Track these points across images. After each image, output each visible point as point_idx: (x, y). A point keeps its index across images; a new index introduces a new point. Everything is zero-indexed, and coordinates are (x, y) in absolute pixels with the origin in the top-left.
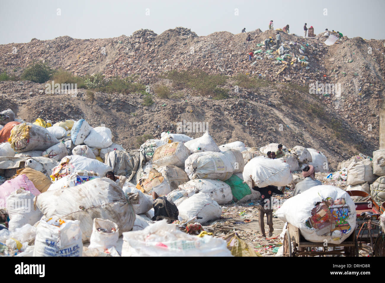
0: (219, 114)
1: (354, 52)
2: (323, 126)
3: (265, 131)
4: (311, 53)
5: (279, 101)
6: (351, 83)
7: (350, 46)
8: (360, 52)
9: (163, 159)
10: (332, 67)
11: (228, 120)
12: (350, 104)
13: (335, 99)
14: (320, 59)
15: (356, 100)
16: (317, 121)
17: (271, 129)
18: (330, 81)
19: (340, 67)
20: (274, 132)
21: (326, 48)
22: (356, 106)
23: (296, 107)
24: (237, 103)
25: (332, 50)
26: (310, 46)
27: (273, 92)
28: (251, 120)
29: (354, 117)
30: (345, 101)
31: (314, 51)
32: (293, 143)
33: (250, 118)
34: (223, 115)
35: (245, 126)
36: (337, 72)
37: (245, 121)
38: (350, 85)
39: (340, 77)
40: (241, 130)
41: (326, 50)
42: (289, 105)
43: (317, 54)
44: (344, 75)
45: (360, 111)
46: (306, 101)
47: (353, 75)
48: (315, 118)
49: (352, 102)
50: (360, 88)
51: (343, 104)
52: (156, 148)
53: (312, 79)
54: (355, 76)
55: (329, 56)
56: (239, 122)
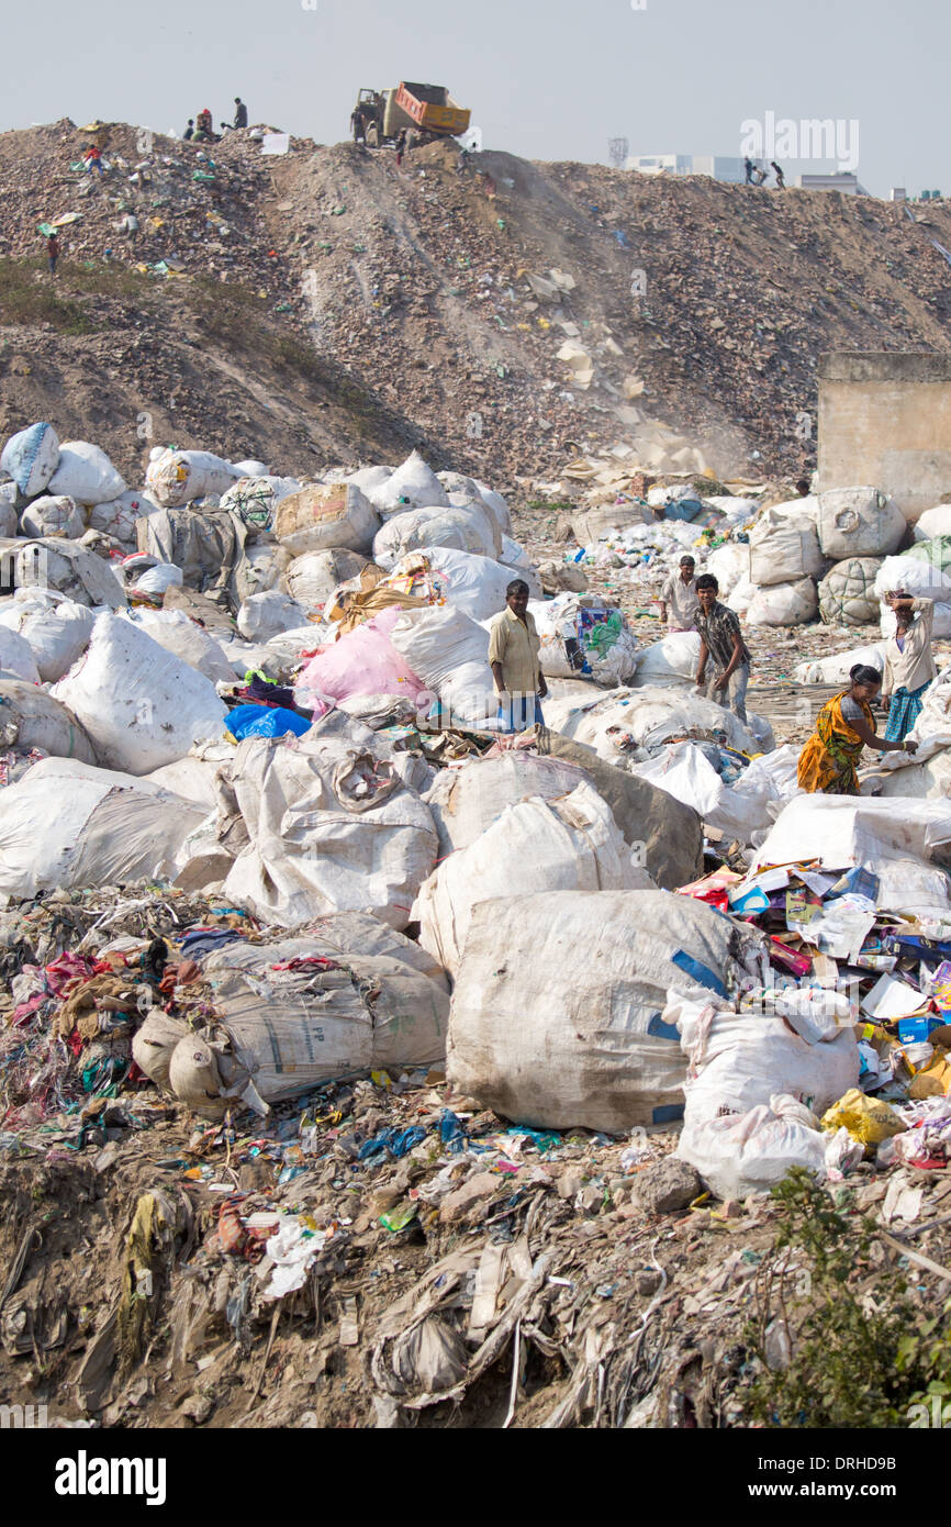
0: (97, 377)
1: (344, 185)
2: (320, 400)
3: (225, 423)
4: (225, 187)
5: (197, 331)
6: (348, 274)
7: (331, 167)
8: (361, 185)
9: (312, 530)
10: (288, 230)
11: (124, 394)
12: (352, 334)
13: (310, 319)
14: (251, 205)
15: (368, 322)
16: (302, 387)
17: (238, 418)
18: (288, 267)
19: (310, 229)
20: (246, 424)
21: (264, 173)
22: (368, 338)
23: (241, 349)
24: (136, 343)
25: (280, 178)
26: (219, 167)
27: (174, 307)
28: (184, 394)
29: (367, 370)
30: (338, 326)
31: (232, 182)
32: (302, 455)
33: (178, 388)
34: (105, 377)
35: (172, 410)
36: (306, 243)
37: (168, 396)
38: (346, 280)
39: (314, 257)
40: (165, 422)
41: (265, 178)
42: (223, 345)
43: (240, 190)
44: (325, 251)
45: (383, 354)
46: (263, 330)
47: (352, 252)
48: (296, 377)
49: (357, 329)
50: (376, 286)
51: (333, 334)
52: (274, 502)
53: (240, 263)
54: (357, 254)
55: (275, 196)
56: (153, 399)
